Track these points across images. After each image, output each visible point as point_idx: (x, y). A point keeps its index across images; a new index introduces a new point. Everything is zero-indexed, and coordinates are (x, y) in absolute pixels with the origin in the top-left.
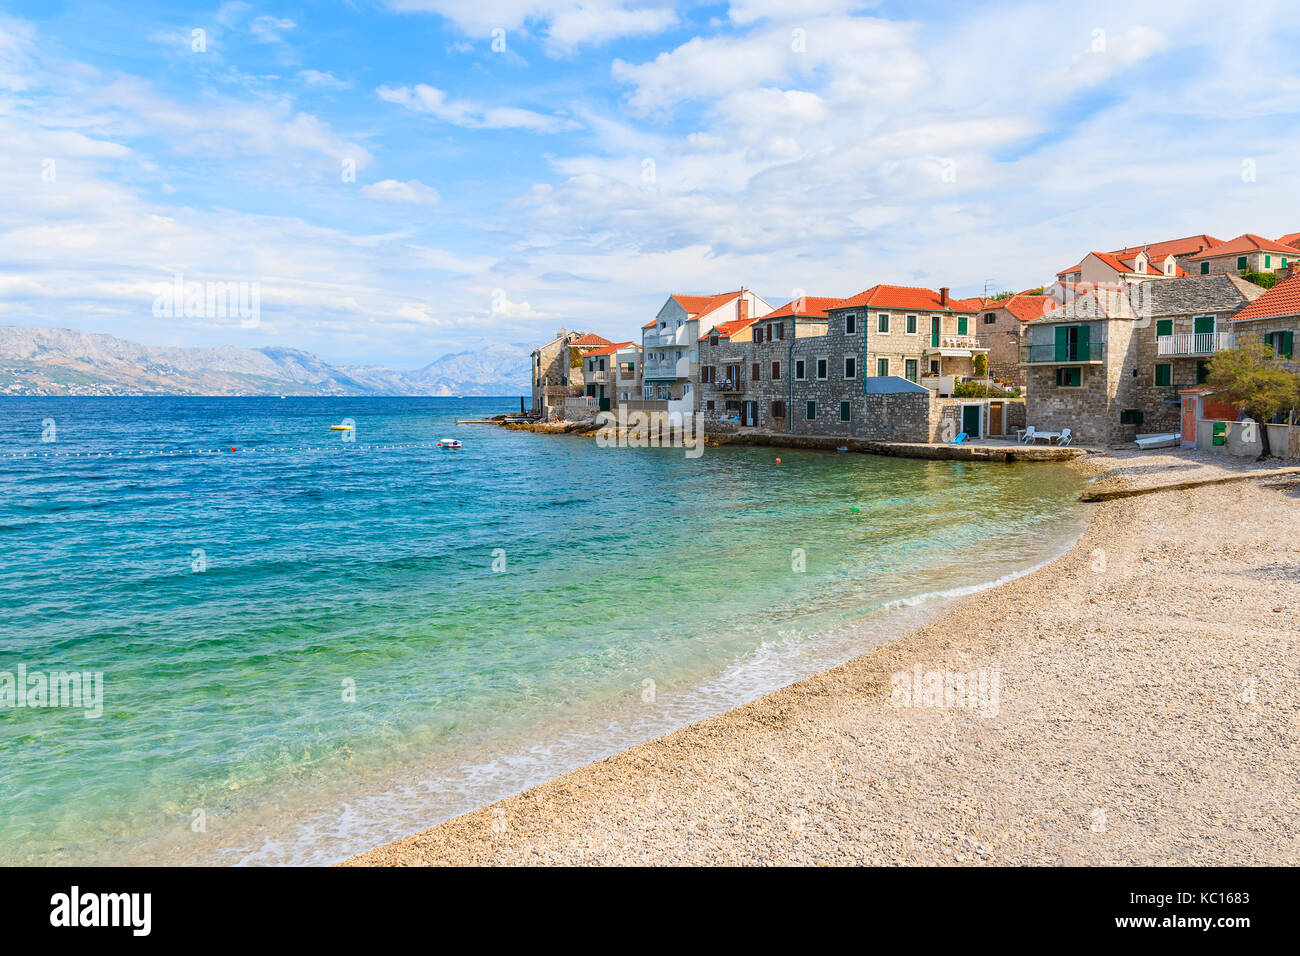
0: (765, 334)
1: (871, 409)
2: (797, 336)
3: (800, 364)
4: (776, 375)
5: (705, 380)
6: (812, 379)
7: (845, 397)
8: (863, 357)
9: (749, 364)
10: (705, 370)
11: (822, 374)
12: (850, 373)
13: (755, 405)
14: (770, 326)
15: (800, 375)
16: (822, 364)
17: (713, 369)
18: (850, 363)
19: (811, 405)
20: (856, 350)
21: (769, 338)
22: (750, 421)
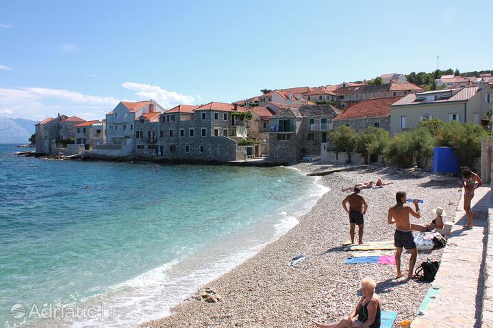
0: (166, 119)
1: (213, 149)
2: (181, 120)
3: (182, 131)
4: (171, 135)
5: (138, 137)
6: (187, 136)
7: (202, 144)
8: (209, 128)
9: (159, 131)
10: (138, 133)
11: (192, 135)
12: (204, 134)
13: (162, 147)
14: (168, 116)
15: (182, 135)
16: (192, 131)
17: (142, 133)
18: (204, 131)
19: (187, 147)
20: (206, 126)
21: (168, 120)
22: (160, 153)
